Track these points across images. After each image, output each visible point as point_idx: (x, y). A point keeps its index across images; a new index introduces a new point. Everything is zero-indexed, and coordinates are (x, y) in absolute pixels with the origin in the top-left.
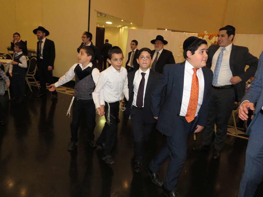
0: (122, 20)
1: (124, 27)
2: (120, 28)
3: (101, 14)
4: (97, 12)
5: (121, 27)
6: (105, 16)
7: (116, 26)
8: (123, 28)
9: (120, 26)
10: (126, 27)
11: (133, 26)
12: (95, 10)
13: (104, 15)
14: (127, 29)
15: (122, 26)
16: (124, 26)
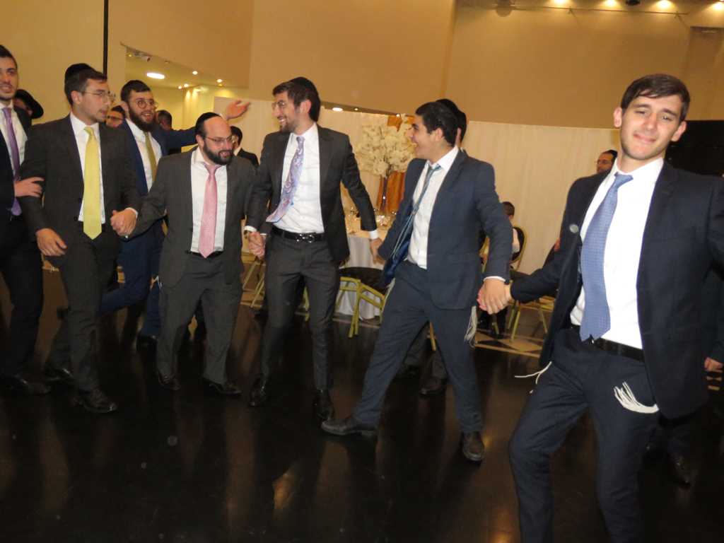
0: (195, 73)
1: (199, 88)
2: (184, 90)
3: (137, 53)
4: (127, 48)
5: (191, 89)
6: (149, 59)
7: (174, 85)
8: (196, 91)
9: (186, 86)
10: (204, 90)
11: (224, 87)
12: (122, 44)
13: (147, 58)
14: (206, 95)
15: (192, 85)
16: (198, 86)
